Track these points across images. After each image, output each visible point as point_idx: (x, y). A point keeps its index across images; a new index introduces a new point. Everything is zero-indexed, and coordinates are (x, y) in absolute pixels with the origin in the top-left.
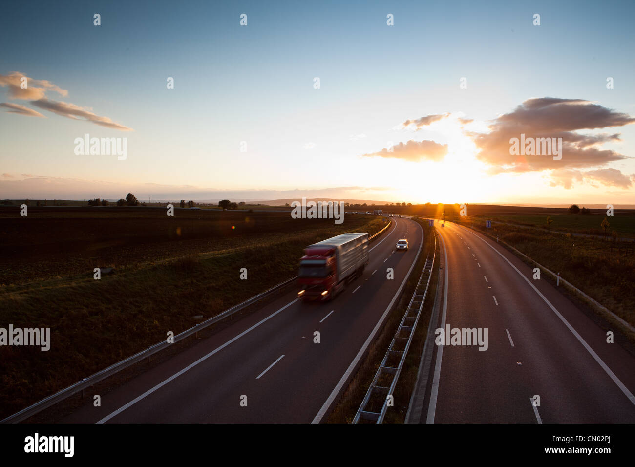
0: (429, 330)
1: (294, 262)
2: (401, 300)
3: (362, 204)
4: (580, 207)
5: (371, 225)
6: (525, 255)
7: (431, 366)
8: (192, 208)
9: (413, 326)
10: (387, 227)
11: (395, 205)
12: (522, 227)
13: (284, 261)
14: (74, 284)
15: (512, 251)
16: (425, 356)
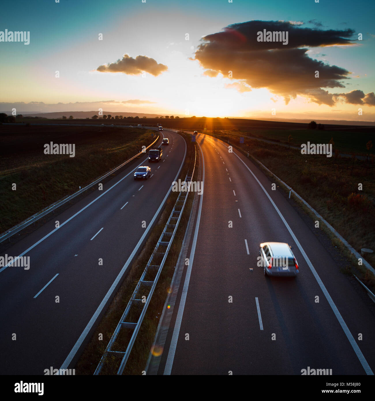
0: (183, 243)
1: (68, 181)
2: (162, 215)
3: (134, 117)
4: (317, 123)
5: (141, 140)
6: (268, 170)
7: (183, 275)
9: (169, 241)
10: (155, 142)
11: (165, 118)
12: (269, 142)
13: (59, 180)
15: (258, 166)
16: (179, 267)
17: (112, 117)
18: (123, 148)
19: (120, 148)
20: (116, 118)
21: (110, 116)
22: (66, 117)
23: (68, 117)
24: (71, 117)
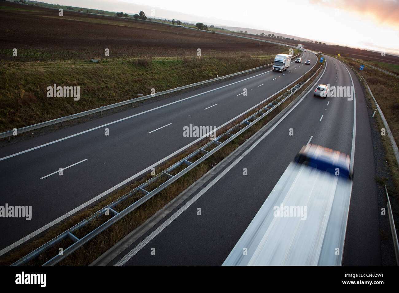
8: (178, 25)
11: (314, 43)
13: (208, 69)
14: (73, 67)
17: (275, 36)
18: (266, 57)
19: (264, 57)
20: (277, 38)
21: (273, 35)
22: (242, 31)
23: (244, 32)
24: (246, 32)
